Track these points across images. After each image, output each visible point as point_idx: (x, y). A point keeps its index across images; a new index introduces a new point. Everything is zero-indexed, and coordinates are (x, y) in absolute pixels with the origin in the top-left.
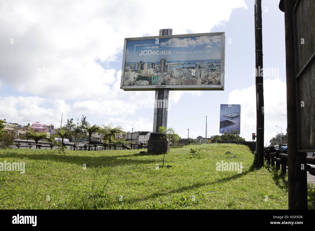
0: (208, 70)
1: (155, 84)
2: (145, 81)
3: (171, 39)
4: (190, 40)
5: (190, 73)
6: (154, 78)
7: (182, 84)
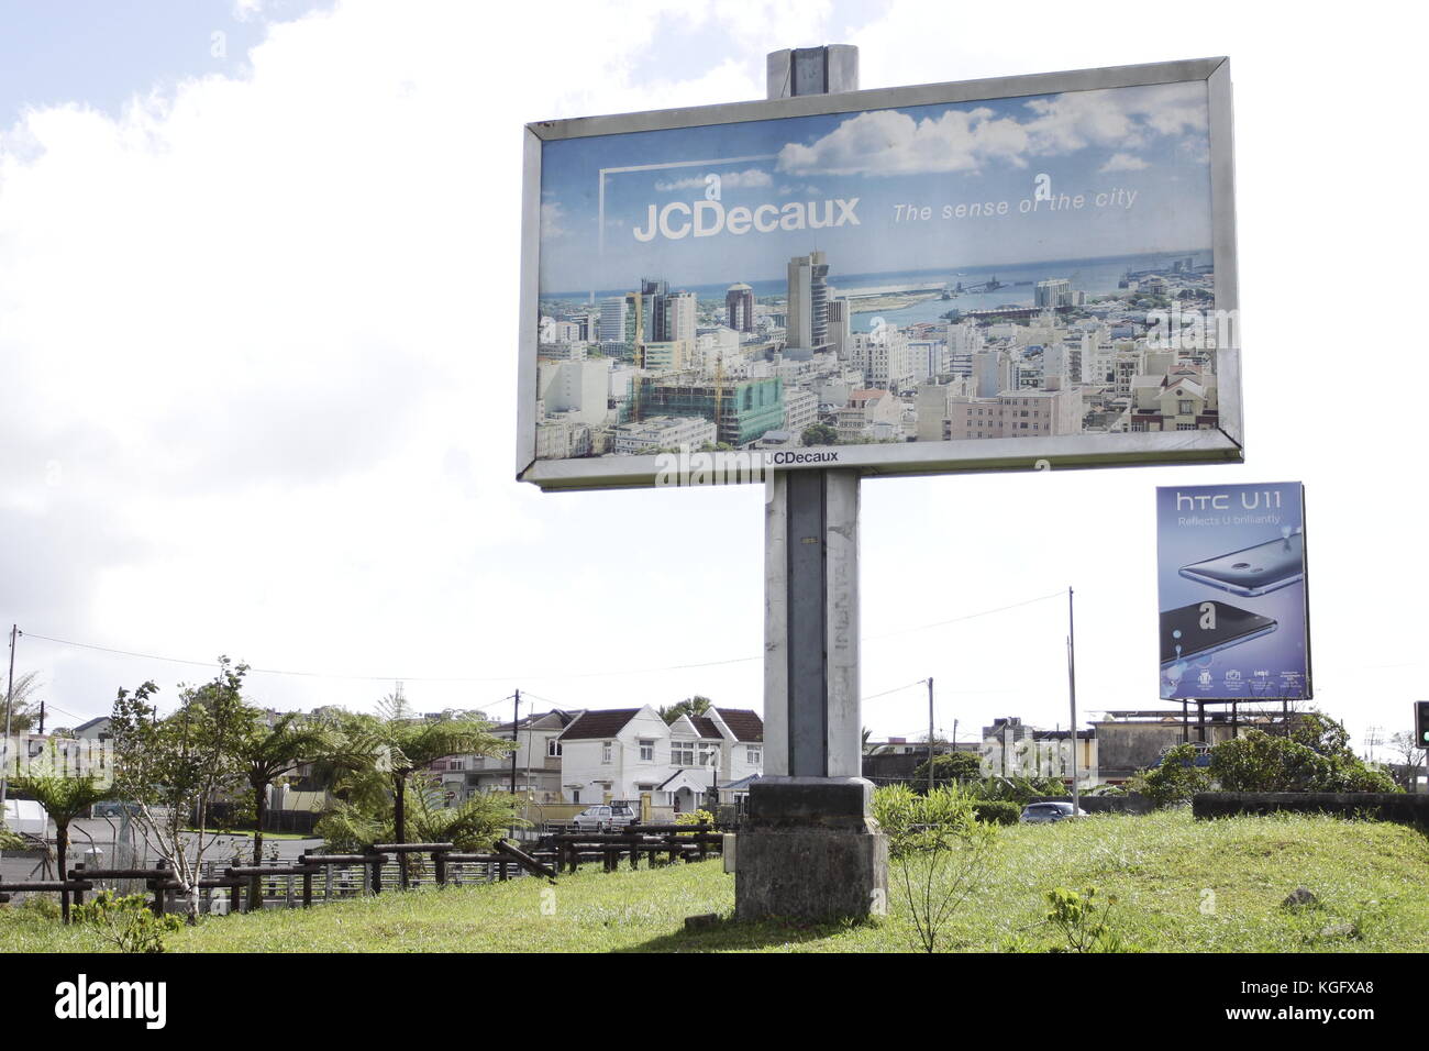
0: (1127, 328)
1: (758, 443)
2: (686, 423)
3: (856, 120)
4: (985, 122)
5: (999, 353)
6: (748, 398)
7: (947, 435)
